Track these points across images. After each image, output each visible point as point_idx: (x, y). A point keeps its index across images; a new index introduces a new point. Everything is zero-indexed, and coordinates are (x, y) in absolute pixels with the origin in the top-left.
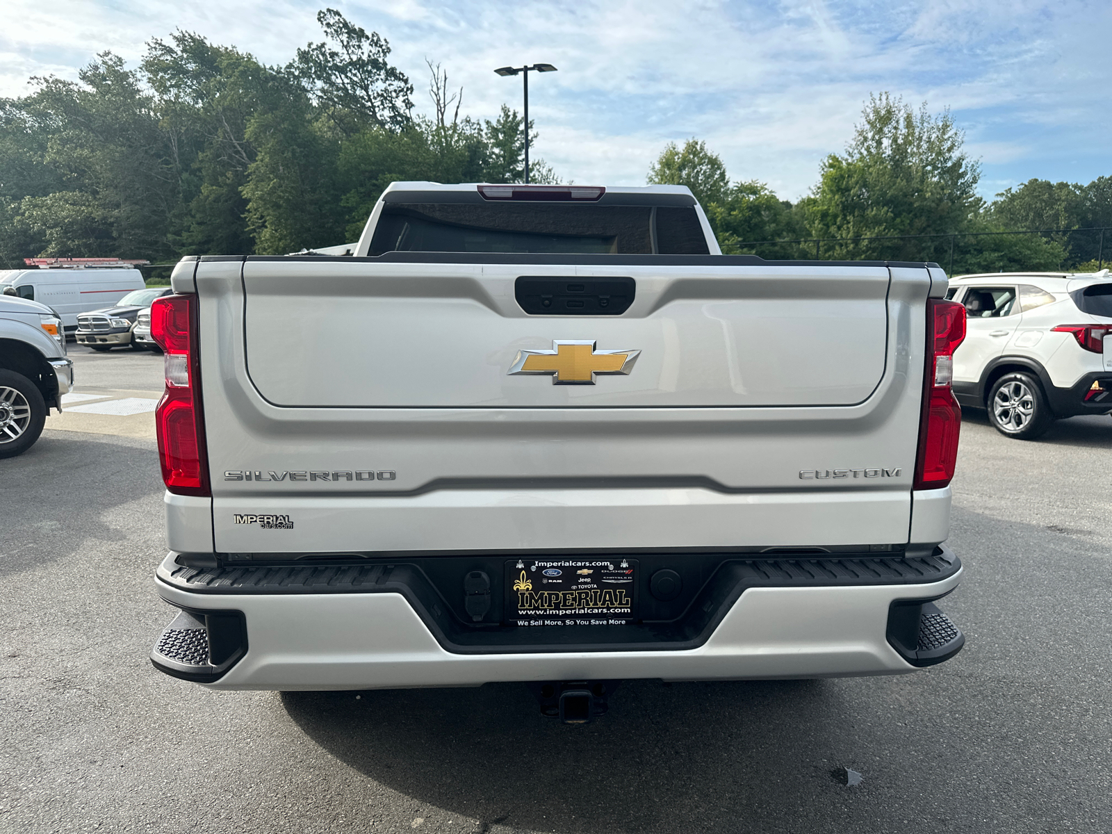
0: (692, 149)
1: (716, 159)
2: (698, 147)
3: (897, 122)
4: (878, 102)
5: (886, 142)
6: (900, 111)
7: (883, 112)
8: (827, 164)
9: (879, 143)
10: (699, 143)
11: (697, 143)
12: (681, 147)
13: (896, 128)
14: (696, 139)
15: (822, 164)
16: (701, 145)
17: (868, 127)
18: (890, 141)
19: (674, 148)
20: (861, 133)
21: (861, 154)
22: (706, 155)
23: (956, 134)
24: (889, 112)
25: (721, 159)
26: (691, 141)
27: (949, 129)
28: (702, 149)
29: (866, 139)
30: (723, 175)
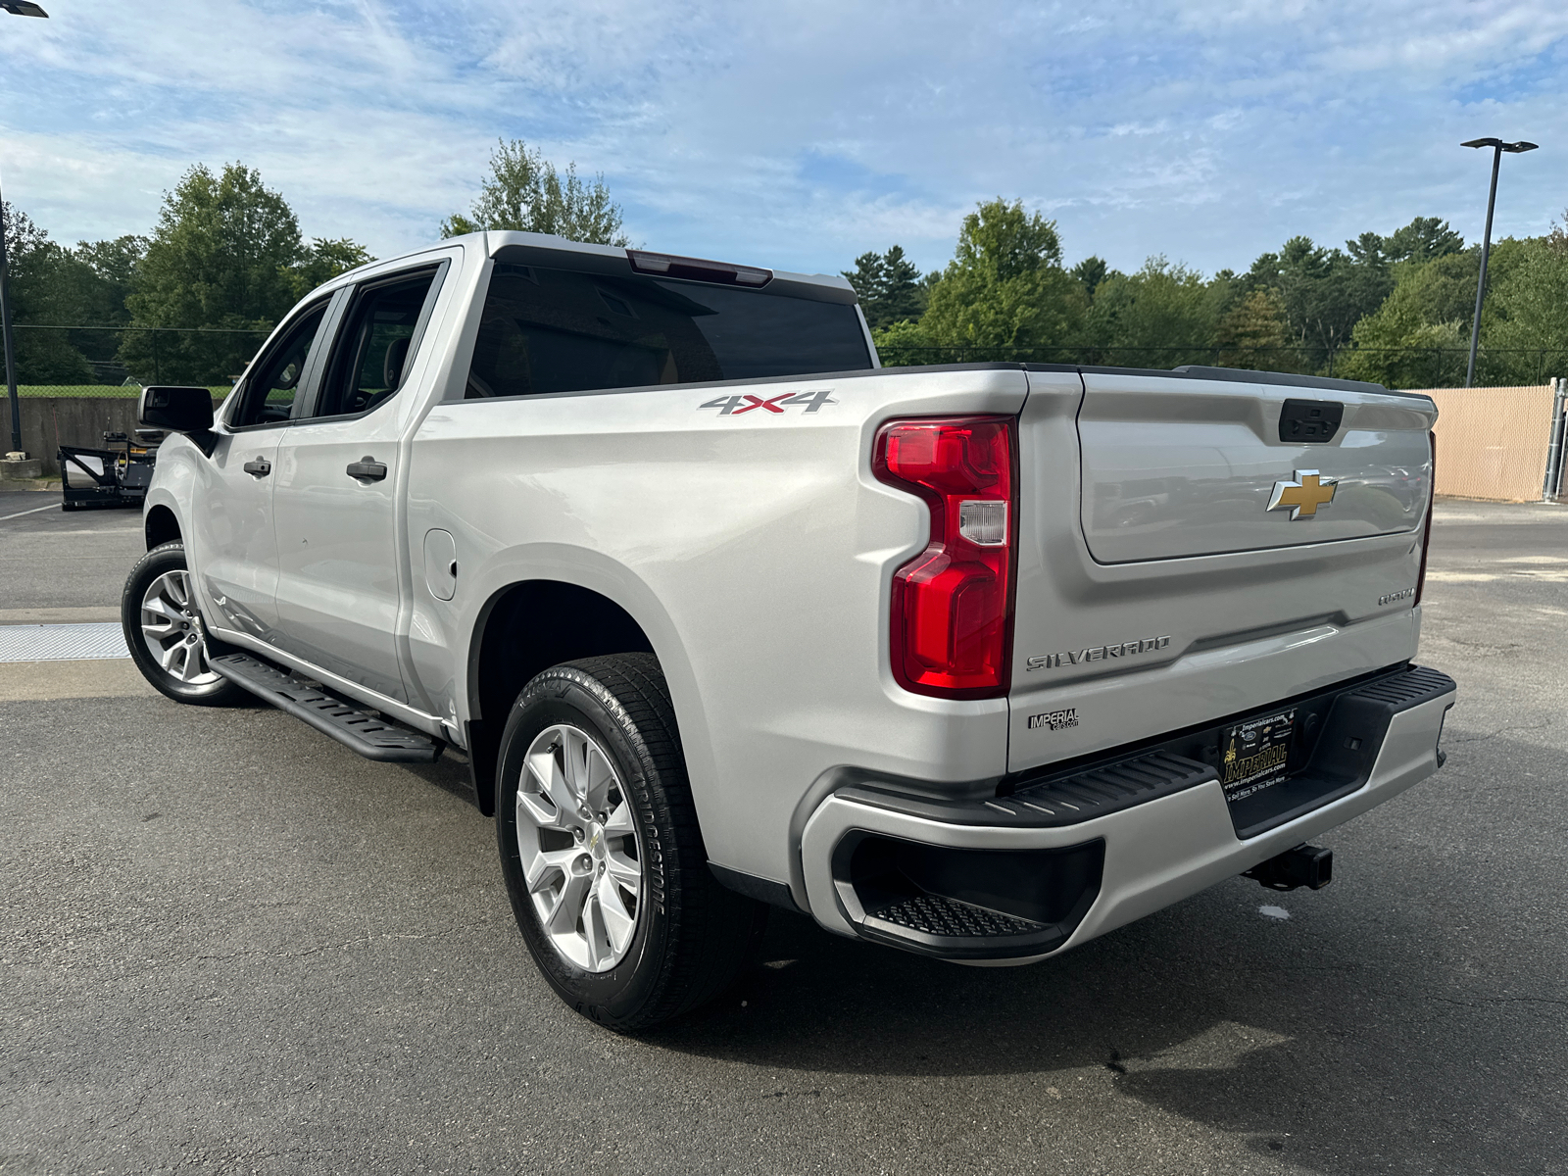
0: (237, 177)
1: (279, 198)
2: (248, 179)
3: (537, 183)
4: (510, 153)
5: (525, 209)
6: (539, 169)
7: (517, 168)
8: (451, 228)
9: (517, 210)
10: (249, 172)
11: (245, 172)
12: (218, 174)
13: (535, 192)
14: (242, 164)
15: (443, 228)
16: (253, 176)
17: (499, 184)
18: (530, 208)
19: (205, 174)
20: (492, 191)
21: (494, 220)
22: (260, 190)
23: (612, 211)
24: (525, 168)
25: (285, 199)
26: (235, 167)
27: (604, 203)
28: (254, 181)
29: (499, 201)
30: (291, 226)
